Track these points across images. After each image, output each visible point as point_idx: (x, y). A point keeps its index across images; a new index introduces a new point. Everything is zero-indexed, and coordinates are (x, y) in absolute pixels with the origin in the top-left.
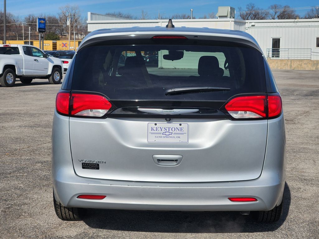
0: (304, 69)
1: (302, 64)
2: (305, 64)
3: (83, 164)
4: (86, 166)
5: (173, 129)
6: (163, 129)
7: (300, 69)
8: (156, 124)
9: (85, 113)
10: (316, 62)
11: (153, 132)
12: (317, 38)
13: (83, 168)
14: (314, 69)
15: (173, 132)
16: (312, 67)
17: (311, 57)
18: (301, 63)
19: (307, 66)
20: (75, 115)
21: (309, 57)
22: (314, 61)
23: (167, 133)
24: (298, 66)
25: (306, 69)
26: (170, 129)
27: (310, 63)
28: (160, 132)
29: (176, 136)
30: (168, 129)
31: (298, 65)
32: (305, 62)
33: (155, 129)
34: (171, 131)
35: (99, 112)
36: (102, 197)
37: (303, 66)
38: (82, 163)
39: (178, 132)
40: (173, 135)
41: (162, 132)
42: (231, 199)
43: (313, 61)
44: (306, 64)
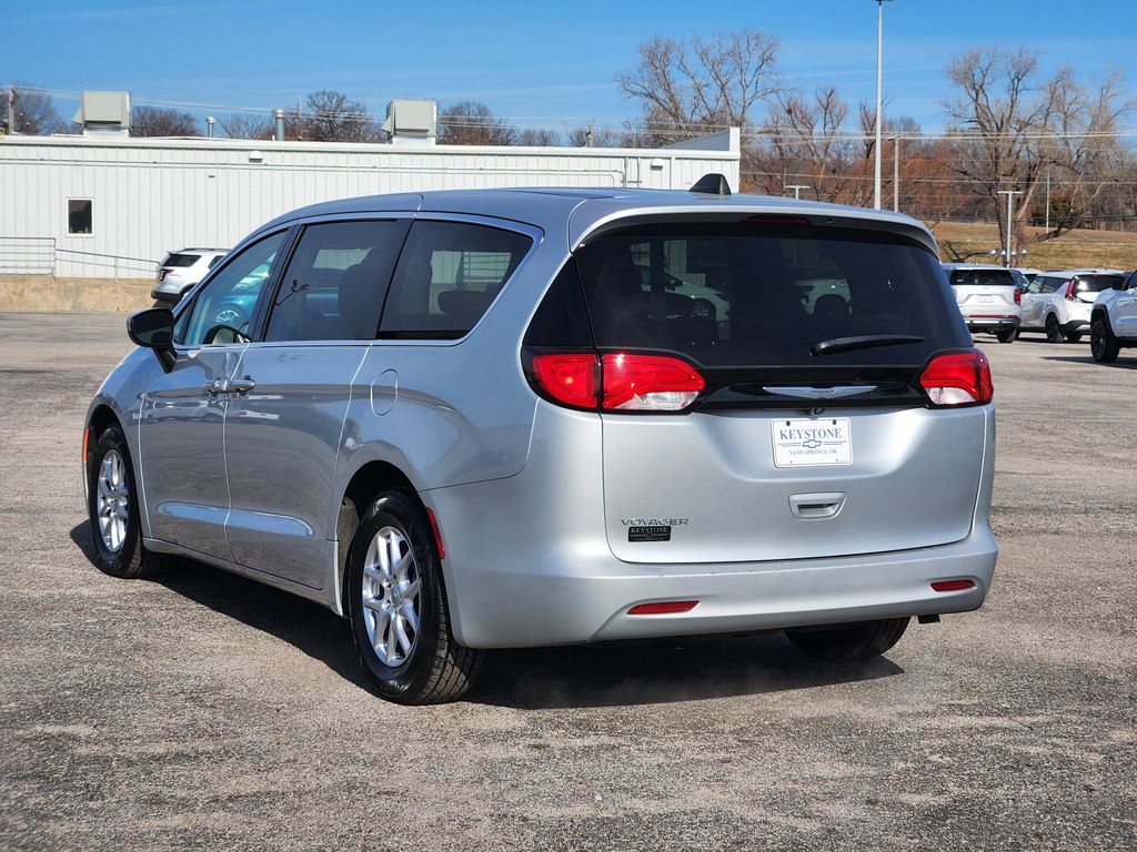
0: (33, 309)
1: (23, 289)
2: (33, 290)
3: (633, 531)
4: (638, 534)
5: (822, 435)
6: (803, 435)
7: (17, 309)
8: (788, 423)
9: (635, 403)
10: (73, 284)
11: (784, 441)
12: (70, 202)
13: (631, 539)
14: (68, 307)
15: (823, 440)
16: (60, 303)
17: (54, 269)
18: (20, 287)
19: (43, 300)
20: (619, 407)
21: (46, 268)
22: (66, 282)
23: (812, 444)
24: (10, 298)
25: (40, 309)
26: (817, 433)
27: (51, 289)
28: (798, 440)
29: (828, 448)
30: (811, 434)
31: (11, 294)
32: (36, 284)
33: (788, 435)
34: (818, 438)
35: (664, 399)
36: (689, 605)
37: (31, 296)
38: (630, 529)
39: (831, 439)
40: (822, 447)
41: (802, 441)
42: (938, 586)
43: (63, 281)
44: (40, 291)
